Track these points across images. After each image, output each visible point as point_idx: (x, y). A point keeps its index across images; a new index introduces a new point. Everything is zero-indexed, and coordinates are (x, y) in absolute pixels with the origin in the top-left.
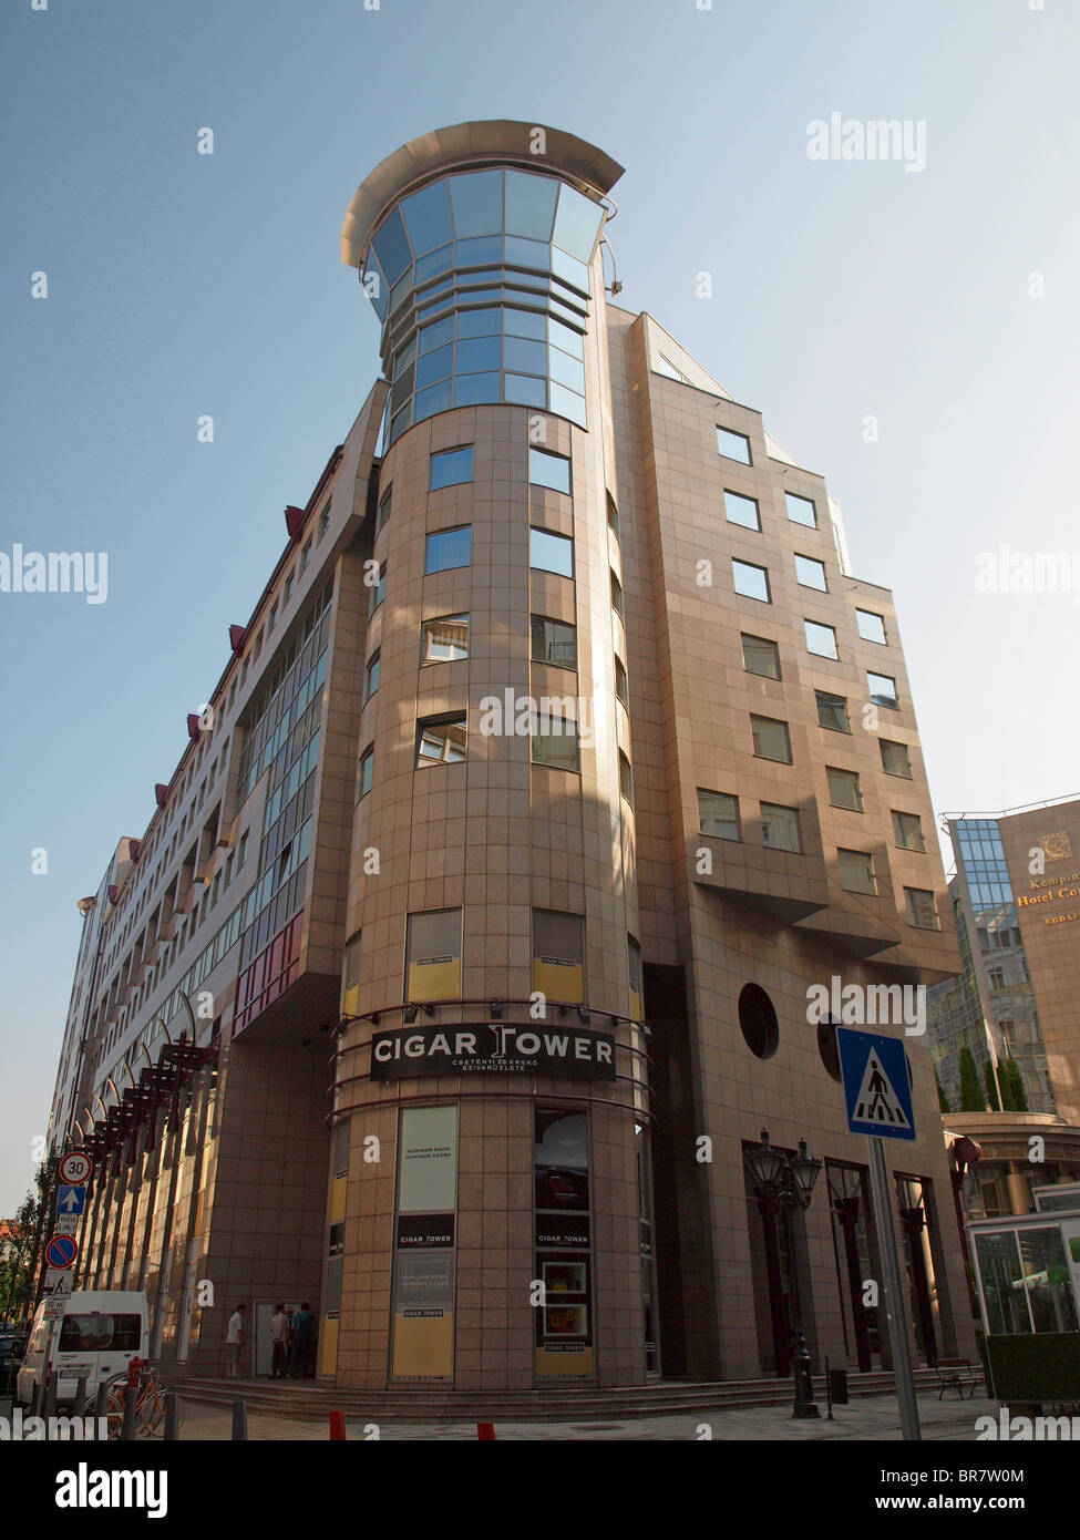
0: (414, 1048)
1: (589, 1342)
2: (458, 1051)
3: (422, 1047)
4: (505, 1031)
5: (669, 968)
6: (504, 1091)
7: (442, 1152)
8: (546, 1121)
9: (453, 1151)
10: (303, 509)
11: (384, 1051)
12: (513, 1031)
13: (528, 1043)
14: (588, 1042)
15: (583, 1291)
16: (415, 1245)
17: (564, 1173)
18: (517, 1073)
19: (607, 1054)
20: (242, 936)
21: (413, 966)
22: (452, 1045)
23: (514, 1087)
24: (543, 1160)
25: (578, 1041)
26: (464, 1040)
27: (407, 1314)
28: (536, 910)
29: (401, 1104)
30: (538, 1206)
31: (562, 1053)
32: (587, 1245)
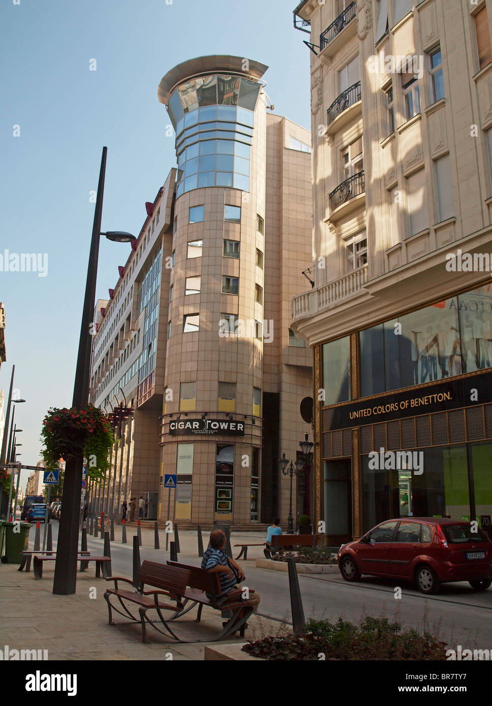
0: (181, 426)
1: (231, 511)
2: (194, 427)
3: (183, 426)
4: (208, 422)
5: (275, 393)
6: (207, 440)
7: (189, 457)
8: (220, 448)
9: (192, 457)
10: (153, 203)
11: (173, 426)
12: (210, 422)
13: (215, 425)
14: (235, 424)
15: (230, 497)
16: (181, 483)
17: (226, 464)
18: (211, 435)
19: (241, 428)
20: (139, 371)
21: (182, 399)
22: (192, 426)
23: (211, 438)
24: (219, 460)
25: (231, 424)
26: (196, 424)
27: (179, 502)
28: (220, 383)
29: (178, 442)
30: (217, 473)
31: (226, 428)
32: (232, 484)
